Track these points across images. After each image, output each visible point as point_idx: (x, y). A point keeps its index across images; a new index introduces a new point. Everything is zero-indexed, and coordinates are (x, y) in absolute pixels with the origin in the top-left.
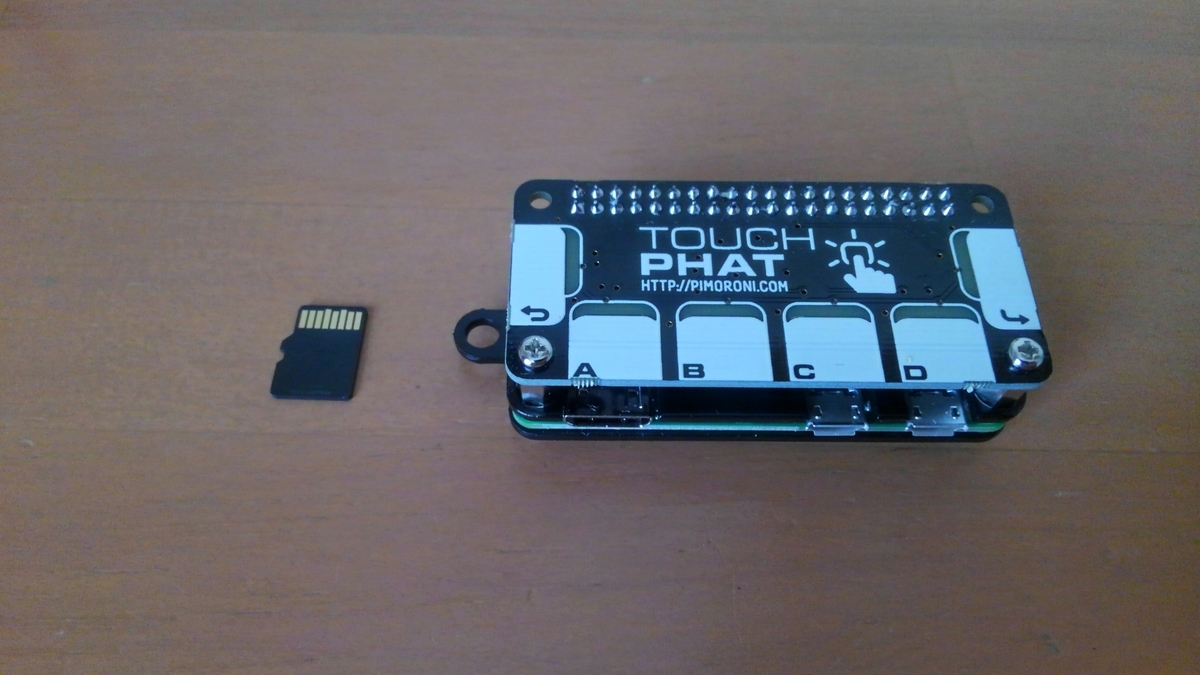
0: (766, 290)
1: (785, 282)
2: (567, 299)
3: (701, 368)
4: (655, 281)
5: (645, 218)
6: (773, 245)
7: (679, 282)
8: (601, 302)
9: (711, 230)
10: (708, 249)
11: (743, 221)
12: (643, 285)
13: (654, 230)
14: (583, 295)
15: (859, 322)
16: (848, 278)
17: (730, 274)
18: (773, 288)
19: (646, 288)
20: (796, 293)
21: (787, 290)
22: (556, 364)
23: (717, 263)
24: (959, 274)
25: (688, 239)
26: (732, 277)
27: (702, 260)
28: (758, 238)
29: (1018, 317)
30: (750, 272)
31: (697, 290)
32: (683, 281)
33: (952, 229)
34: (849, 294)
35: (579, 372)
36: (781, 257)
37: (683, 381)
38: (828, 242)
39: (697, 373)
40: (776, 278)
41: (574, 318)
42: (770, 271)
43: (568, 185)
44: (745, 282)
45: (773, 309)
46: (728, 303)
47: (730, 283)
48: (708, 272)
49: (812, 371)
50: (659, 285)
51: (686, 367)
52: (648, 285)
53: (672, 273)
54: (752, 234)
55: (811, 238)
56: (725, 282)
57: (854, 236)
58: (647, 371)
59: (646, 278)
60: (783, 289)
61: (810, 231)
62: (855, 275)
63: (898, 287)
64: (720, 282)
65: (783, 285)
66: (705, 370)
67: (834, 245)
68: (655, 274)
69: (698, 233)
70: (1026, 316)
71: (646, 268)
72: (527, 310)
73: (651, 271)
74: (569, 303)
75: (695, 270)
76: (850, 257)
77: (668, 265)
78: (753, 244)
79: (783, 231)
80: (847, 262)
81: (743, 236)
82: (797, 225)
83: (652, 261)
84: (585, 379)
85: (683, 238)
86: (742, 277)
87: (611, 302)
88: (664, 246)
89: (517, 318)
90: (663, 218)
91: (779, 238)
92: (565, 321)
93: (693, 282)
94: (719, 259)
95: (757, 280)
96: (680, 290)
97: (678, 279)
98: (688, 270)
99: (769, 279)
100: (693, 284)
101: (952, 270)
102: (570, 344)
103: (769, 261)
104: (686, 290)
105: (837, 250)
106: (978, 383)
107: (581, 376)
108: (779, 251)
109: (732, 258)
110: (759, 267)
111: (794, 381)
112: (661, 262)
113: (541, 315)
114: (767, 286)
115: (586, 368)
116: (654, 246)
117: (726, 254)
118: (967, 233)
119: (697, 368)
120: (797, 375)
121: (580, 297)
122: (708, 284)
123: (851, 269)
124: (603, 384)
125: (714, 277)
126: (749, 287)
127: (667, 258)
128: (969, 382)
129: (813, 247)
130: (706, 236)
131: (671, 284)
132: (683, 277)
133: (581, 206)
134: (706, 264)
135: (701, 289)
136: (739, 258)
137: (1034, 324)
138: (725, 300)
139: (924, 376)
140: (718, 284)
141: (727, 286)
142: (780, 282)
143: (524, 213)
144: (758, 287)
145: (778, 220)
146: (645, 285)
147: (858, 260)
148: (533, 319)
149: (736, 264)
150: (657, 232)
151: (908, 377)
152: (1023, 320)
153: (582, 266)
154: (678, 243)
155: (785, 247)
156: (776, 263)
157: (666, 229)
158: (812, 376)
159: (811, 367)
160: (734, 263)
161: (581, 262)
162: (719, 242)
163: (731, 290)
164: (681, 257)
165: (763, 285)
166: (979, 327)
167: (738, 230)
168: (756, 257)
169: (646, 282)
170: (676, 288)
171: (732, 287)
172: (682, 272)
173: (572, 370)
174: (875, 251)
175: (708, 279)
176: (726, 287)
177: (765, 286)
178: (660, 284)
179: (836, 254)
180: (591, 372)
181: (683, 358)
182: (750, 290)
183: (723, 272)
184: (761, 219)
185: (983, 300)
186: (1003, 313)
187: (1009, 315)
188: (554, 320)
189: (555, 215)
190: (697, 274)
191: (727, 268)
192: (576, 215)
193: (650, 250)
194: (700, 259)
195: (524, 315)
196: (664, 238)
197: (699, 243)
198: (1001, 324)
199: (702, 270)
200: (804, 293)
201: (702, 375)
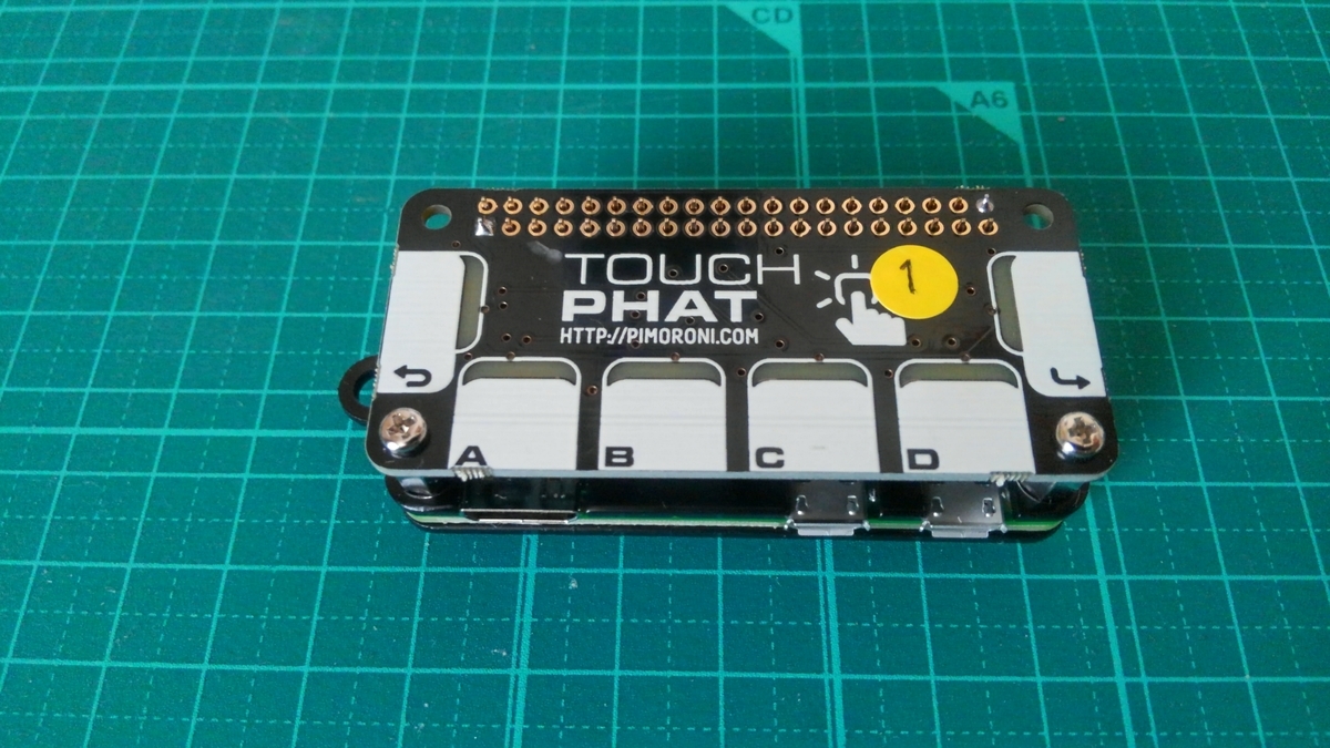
0: (729, 341)
1: (756, 330)
2: (458, 355)
3: (629, 451)
4: (579, 330)
5: (574, 240)
6: (744, 278)
7: (611, 331)
8: (504, 359)
9: (662, 257)
10: (655, 285)
11: (709, 245)
12: (563, 335)
13: (584, 257)
14: (480, 350)
15: (852, 386)
16: (842, 324)
17: (681, 318)
18: (738, 339)
19: (566, 339)
20: (769, 346)
21: (756, 341)
22: (430, 448)
23: (666, 305)
24: (996, 317)
25: (629, 269)
26: (684, 323)
27: (646, 300)
28: (723, 268)
29: (1075, 378)
30: (710, 317)
31: (635, 342)
32: (618, 330)
33: (992, 253)
34: (842, 346)
35: (464, 458)
36: (752, 295)
37: (603, 470)
38: (818, 274)
39: (624, 460)
40: (743, 325)
41: (465, 383)
42: (736, 315)
43: (474, 195)
44: (700, 330)
45: (735, 368)
46: (673, 359)
47: (680, 331)
48: (653, 316)
49: (780, 457)
50: (584, 334)
51: (609, 451)
52: (569, 336)
53: (604, 319)
54: (718, 262)
55: (796, 269)
56: (674, 330)
57: (855, 265)
58: (556, 457)
59: (567, 325)
60: (752, 340)
61: (796, 258)
62: (851, 320)
63: (908, 338)
64: (667, 330)
65: (753, 335)
66: (634, 456)
67: (826, 277)
68: (581, 320)
69: (644, 261)
70: (1085, 376)
71: (569, 311)
72: (402, 371)
73: (576, 316)
74: (461, 360)
75: (635, 313)
76: (847, 295)
77: (599, 307)
78: (716, 276)
79: (760, 258)
80: (842, 301)
81: (705, 266)
82: (778, 251)
83: (579, 302)
84: (471, 469)
85: (624, 269)
86: (698, 323)
87: (517, 359)
88: (597, 279)
90: (604, 244)
91: (752, 269)
92: (453, 385)
93: (631, 330)
94: (669, 298)
95: (717, 327)
96: (611, 342)
97: (611, 327)
98: (626, 313)
99: (734, 326)
100: (631, 334)
101: (987, 312)
102: (456, 419)
103: (736, 300)
104: (620, 342)
105: (830, 284)
106: (1010, 474)
107: (466, 465)
108: (752, 285)
109: (686, 297)
110: (722, 309)
111: (754, 471)
112: (590, 302)
113: (420, 378)
114: (731, 336)
115: (474, 454)
116: (583, 281)
117: (678, 291)
118: (1014, 257)
119: (624, 453)
120: (760, 463)
121: (476, 352)
122: (651, 334)
123: (846, 312)
124: (497, 475)
125: (660, 324)
126: (705, 336)
127: (599, 297)
128: (998, 473)
129: (797, 281)
130: (656, 267)
131: (602, 333)
132: (618, 324)
133: (489, 225)
134: (651, 305)
135: (641, 341)
136: (696, 296)
137: (1097, 388)
138: (672, 356)
139: (935, 464)
140: (665, 334)
141: (676, 336)
142: (748, 331)
143: (415, 235)
144: (717, 337)
146: (565, 336)
147: (858, 298)
148: (410, 384)
149: (691, 305)
150: (589, 260)
151: (913, 465)
152: (1081, 382)
153: (483, 309)
154: (616, 276)
155: (760, 281)
156: (745, 302)
157: (602, 256)
158: (780, 464)
159: (779, 451)
160: (691, 304)
161: (483, 303)
162: (670, 275)
163: (681, 342)
164: (618, 296)
165: (726, 333)
166: (1019, 393)
167: (698, 258)
168: (719, 295)
169: (566, 332)
170: (607, 339)
171: (683, 338)
172: (617, 316)
173: (455, 454)
175: (652, 326)
176: (674, 337)
177: (727, 336)
178: (587, 333)
179: (828, 290)
180: (480, 459)
181: (607, 438)
182: (707, 341)
183: (672, 317)
184: (731, 242)
185: (1027, 355)
186: (1054, 373)
187: (1062, 376)
188: (437, 385)
189: (456, 237)
190: (637, 319)
191: (678, 311)
192: (483, 238)
193: (577, 286)
194: (643, 298)
195: (397, 378)
196: (597, 269)
197: (643, 276)
198: (1050, 389)
199: (644, 313)
200: (779, 345)
201: (630, 462)
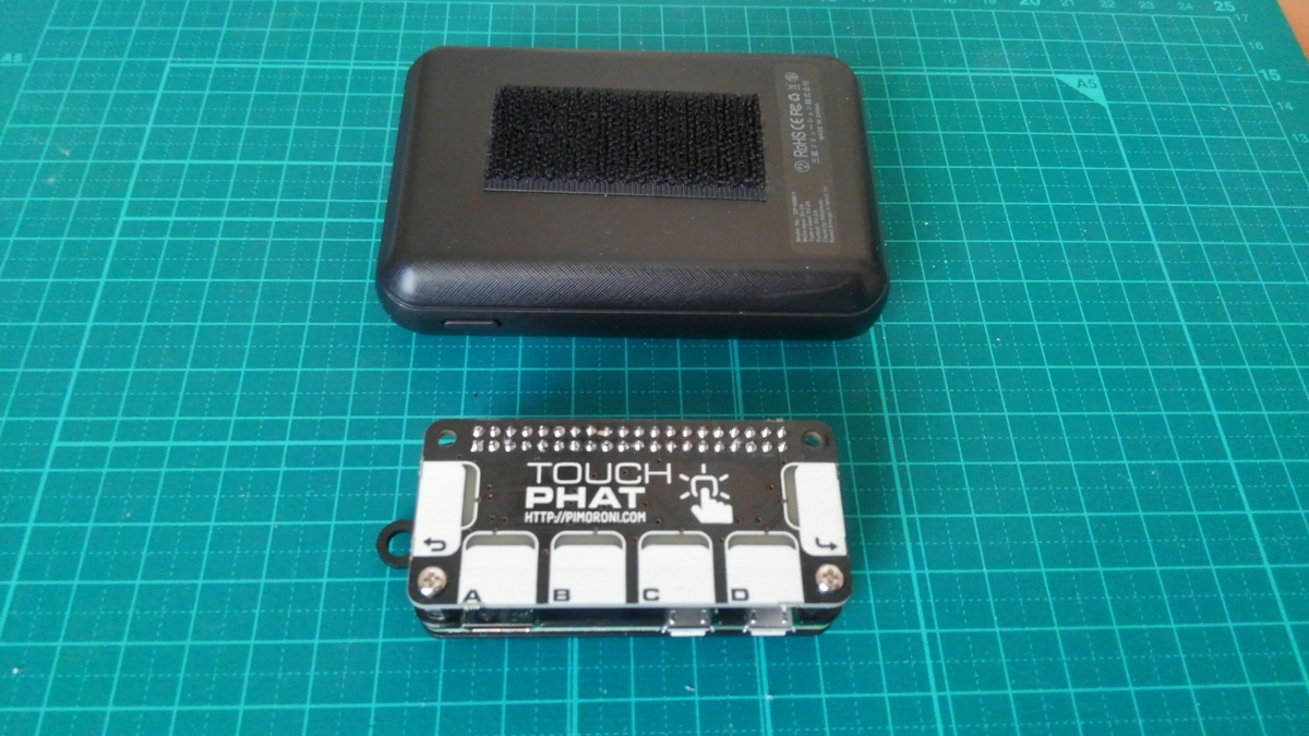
0: (628, 520)
1: (644, 513)
2: (462, 530)
3: (568, 591)
4: (537, 513)
5: (534, 454)
6: (637, 479)
7: (556, 514)
8: (491, 533)
9: (588, 465)
10: (583, 483)
11: (614, 457)
13: (540, 465)
14: (476, 527)
15: (700, 549)
16: (695, 509)
17: (599, 506)
18: (634, 518)
19: (529, 519)
20: (652, 523)
21: (645, 520)
22: (448, 592)
23: (590, 496)
24: (785, 506)
25: (567, 473)
26: (601, 508)
27: (578, 494)
28: (625, 473)
29: (829, 544)
30: (616, 504)
31: (571, 522)
32: (560, 513)
33: (784, 464)
34: (693, 523)
35: (468, 597)
36: (642, 490)
37: (552, 603)
39: (564, 597)
40: (637, 510)
41: (467, 549)
42: (632, 503)
43: (471, 424)
44: (611, 513)
45: (631, 538)
46: (593, 531)
47: (598, 514)
48: (582, 504)
49: (658, 594)
50: (540, 516)
52: (531, 517)
53: (551, 507)
54: (621, 469)
55: (669, 473)
56: (595, 513)
58: (523, 595)
59: (530, 510)
60: (642, 519)
61: (669, 466)
63: (734, 517)
64: (590, 513)
65: (642, 516)
66: (571, 594)
68: (538, 507)
69: (576, 469)
70: (835, 542)
71: (530, 501)
72: (428, 542)
73: (535, 504)
74: (465, 534)
75: (571, 503)
76: (698, 490)
77: (548, 499)
78: (620, 478)
79: (647, 466)
81: (613, 471)
82: (658, 461)
83: (537, 495)
84: (472, 604)
85: (564, 473)
86: (609, 508)
87: (499, 533)
88: (547, 480)
89: (419, 550)
90: (550, 455)
91: (642, 473)
92: (460, 551)
93: (568, 513)
94: (592, 491)
95: (621, 511)
96: (557, 521)
97: (556, 512)
98: (565, 502)
99: (630, 510)
100: (568, 516)
101: (779, 501)
102: (461, 572)
104: (562, 521)
105: (688, 483)
106: (791, 604)
107: (469, 601)
108: (641, 484)
109: (602, 491)
110: (623, 499)
111: (642, 603)
112: (543, 495)
113: (439, 546)
114: (629, 517)
115: (474, 594)
116: (539, 481)
117: (597, 488)
118: (796, 467)
119: (564, 592)
120: (646, 598)
121: (474, 528)
122: (581, 516)
123: (697, 501)
124: (487, 607)
125: (586, 509)
126: (613, 517)
127: (548, 491)
129: (669, 481)
130: (583, 471)
131: (550, 515)
132: (561, 509)
133: (481, 444)
134: (580, 497)
135: (574, 520)
136: (608, 491)
137: (841, 551)
139: (747, 597)
140: (589, 515)
141: (596, 517)
142: (639, 513)
143: (434, 453)
144: (621, 518)
145: (643, 456)
146: (528, 517)
148: (434, 550)
149: (605, 497)
150: (542, 467)
151: (734, 598)
152: (833, 546)
153: (477, 500)
154: (559, 478)
155: (647, 481)
156: (637, 495)
157: (550, 464)
158: (657, 598)
159: (657, 591)
160: (605, 496)
161: (477, 496)
162: (592, 477)
163: (599, 521)
164: (561, 491)
165: (626, 515)
166: (796, 553)
167: (610, 466)
168: (622, 490)
169: (529, 515)
170: (554, 519)
171: (600, 518)
172: (560, 505)
173: (462, 594)
174: (720, 484)
175: (581, 510)
177: (627, 517)
178: (542, 515)
179: (686, 486)
180: (477, 597)
181: (554, 583)
182: (614, 520)
183: (593, 505)
184: (630, 455)
185: (802, 529)
186: (817, 541)
187: (822, 542)
188: (449, 551)
189: (458, 452)
190: (571, 506)
191: (597, 501)
192: (476, 452)
193: (534, 484)
194: (575, 492)
195: (425, 546)
196: (547, 473)
197: (575, 477)
198: (814, 551)
199: (576, 503)
200: (658, 522)
201: (568, 598)
